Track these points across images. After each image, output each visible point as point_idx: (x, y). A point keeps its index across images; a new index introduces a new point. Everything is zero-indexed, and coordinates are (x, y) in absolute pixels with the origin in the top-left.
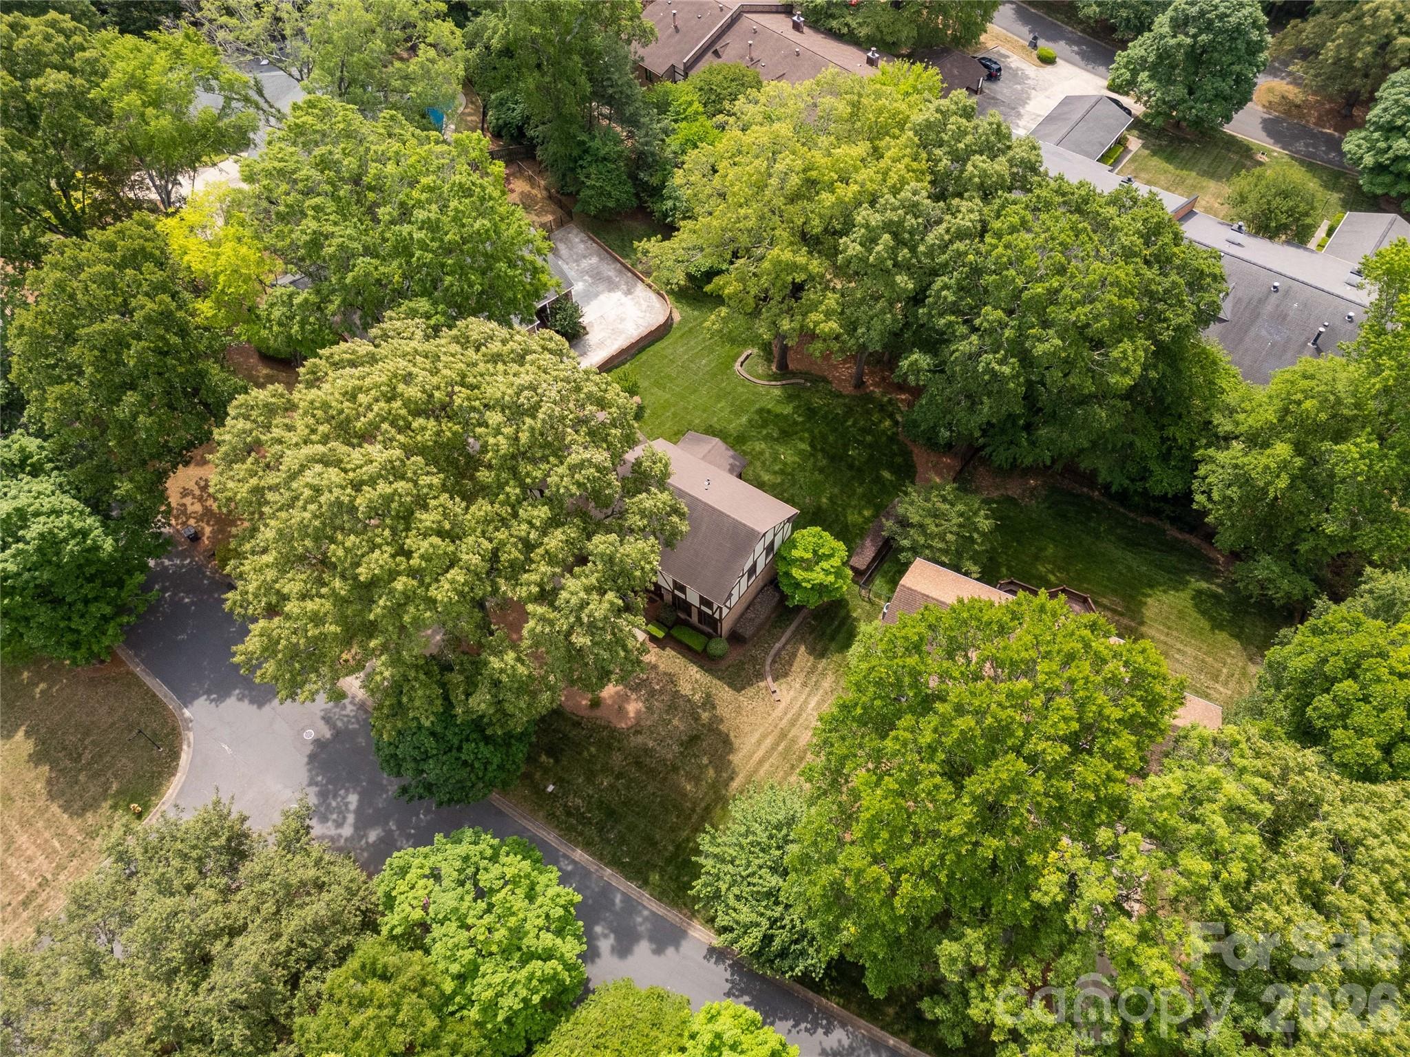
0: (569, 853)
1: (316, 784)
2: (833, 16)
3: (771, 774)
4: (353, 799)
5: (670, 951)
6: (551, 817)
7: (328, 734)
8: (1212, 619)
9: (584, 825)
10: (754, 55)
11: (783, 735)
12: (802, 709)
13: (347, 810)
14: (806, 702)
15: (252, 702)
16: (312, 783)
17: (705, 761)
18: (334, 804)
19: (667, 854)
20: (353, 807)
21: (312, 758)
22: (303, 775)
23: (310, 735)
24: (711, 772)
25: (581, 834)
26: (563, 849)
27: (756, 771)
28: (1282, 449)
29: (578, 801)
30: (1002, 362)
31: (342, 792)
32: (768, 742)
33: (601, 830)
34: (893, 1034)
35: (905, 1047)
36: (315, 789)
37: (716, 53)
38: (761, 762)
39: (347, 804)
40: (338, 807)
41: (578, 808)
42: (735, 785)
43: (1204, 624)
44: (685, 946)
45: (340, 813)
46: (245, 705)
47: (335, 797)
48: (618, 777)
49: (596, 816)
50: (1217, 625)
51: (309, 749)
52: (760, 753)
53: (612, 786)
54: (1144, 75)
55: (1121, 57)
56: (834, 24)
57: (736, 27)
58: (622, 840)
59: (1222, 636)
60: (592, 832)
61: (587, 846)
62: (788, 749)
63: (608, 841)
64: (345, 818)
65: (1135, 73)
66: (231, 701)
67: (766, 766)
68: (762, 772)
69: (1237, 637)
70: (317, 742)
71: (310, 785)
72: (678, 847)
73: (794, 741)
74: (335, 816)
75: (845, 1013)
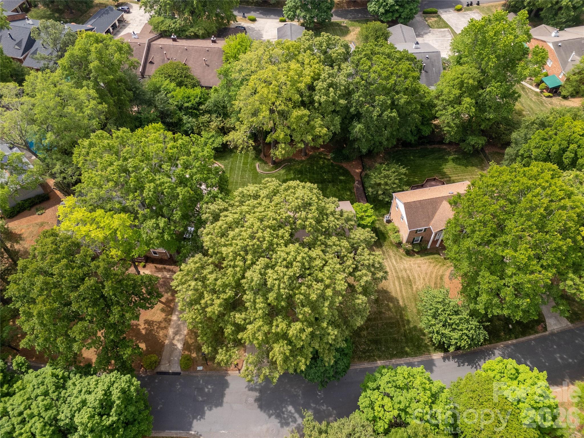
0: (376, 365)
1: (272, 415)
2: (185, 31)
3: (407, 292)
4: (290, 408)
5: (434, 368)
6: (360, 358)
7: (257, 394)
8: (463, 165)
9: (372, 352)
10: (168, 57)
11: (398, 278)
12: (394, 266)
13: (293, 414)
14: (392, 263)
15: (216, 406)
16: (270, 416)
17: (386, 302)
18: (286, 416)
19: (404, 341)
20: (293, 411)
21: (261, 407)
22: (263, 416)
23: (251, 400)
24: (391, 305)
25: (374, 356)
26: (373, 366)
27: (402, 295)
28: (467, 100)
29: (363, 346)
30: (391, 112)
31: (284, 409)
32: (397, 283)
33: (378, 350)
34: (509, 340)
35: (514, 341)
36: (273, 417)
37: (151, 63)
38: (401, 291)
39: (290, 412)
40: (288, 416)
41: (364, 349)
42: (401, 303)
43: (463, 167)
44: (436, 363)
45: (291, 417)
46: (214, 410)
47: (283, 413)
48: (367, 329)
49: (373, 347)
50: (466, 166)
51: (256, 405)
52: (398, 288)
53: (368, 333)
54: (298, 11)
55: (285, 8)
56: (187, 33)
57: (151, 49)
58: (388, 348)
59: (470, 168)
60: (376, 353)
61: (380, 358)
62: (404, 281)
63: (384, 351)
64: (294, 417)
65: (295, 12)
66: (208, 413)
67: (403, 291)
68: (404, 294)
69: (473, 166)
70: (257, 400)
71: (270, 417)
72: (405, 336)
73: (403, 278)
74: (290, 420)
75: (492, 345)
